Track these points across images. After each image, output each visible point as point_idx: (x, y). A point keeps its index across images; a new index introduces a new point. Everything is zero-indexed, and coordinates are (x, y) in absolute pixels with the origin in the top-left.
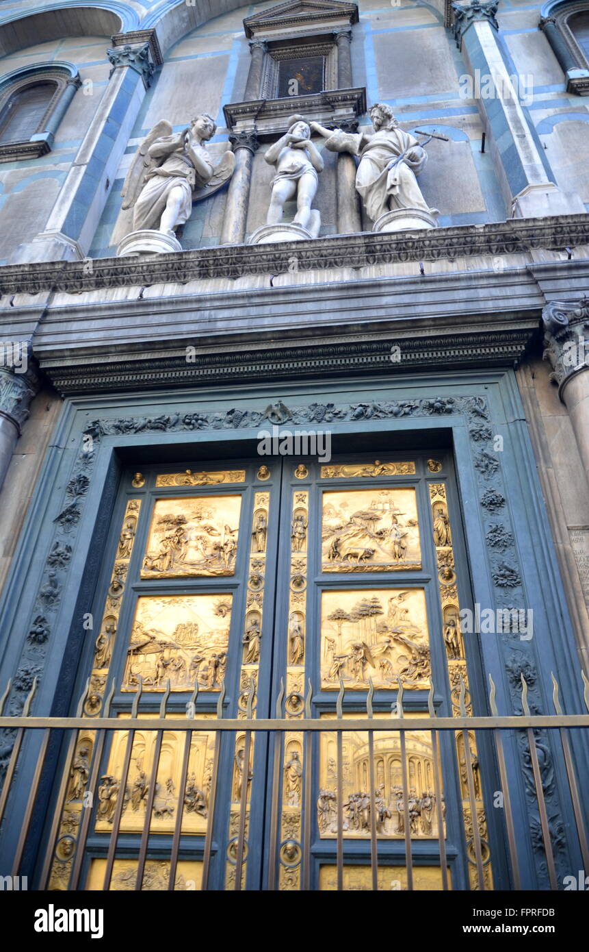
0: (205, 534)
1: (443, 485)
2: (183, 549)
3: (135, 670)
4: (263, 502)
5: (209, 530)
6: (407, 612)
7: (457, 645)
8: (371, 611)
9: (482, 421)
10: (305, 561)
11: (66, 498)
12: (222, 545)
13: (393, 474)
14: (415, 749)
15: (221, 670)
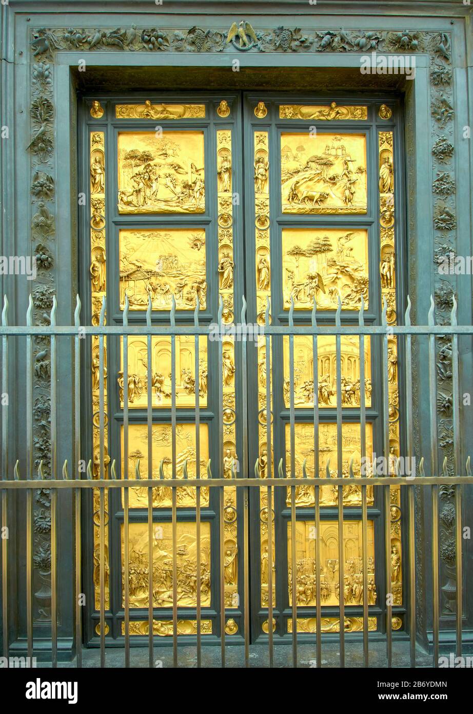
0: (172, 171)
1: (391, 133)
3: (129, 293)
4: (224, 139)
5: (177, 168)
6: (352, 249)
7: (390, 277)
8: (323, 248)
9: (443, 63)
10: (268, 202)
11: (33, 125)
12: (190, 183)
15: (202, 294)
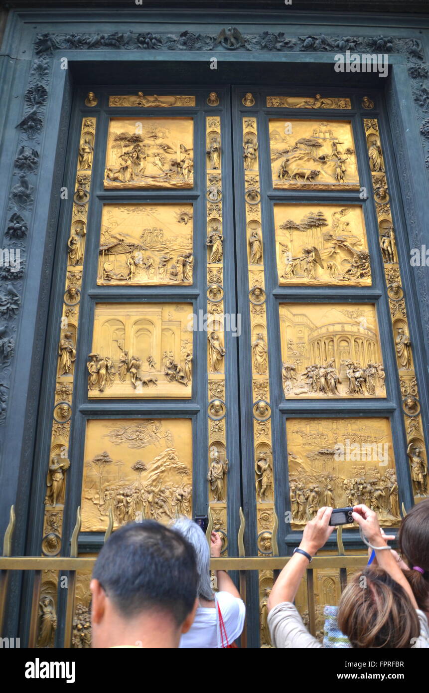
0: (161, 151)
1: (376, 120)
2: (142, 163)
3: (107, 267)
4: (214, 125)
5: (166, 148)
6: (348, 224)
7: (392, 252)
8: (317, 223)
9: (418, 61)
10: (258, 178)
11: (26, 107)
12: (179, 161)
13: (332, 108)
14: (359, 332)
15: (189, 268)
